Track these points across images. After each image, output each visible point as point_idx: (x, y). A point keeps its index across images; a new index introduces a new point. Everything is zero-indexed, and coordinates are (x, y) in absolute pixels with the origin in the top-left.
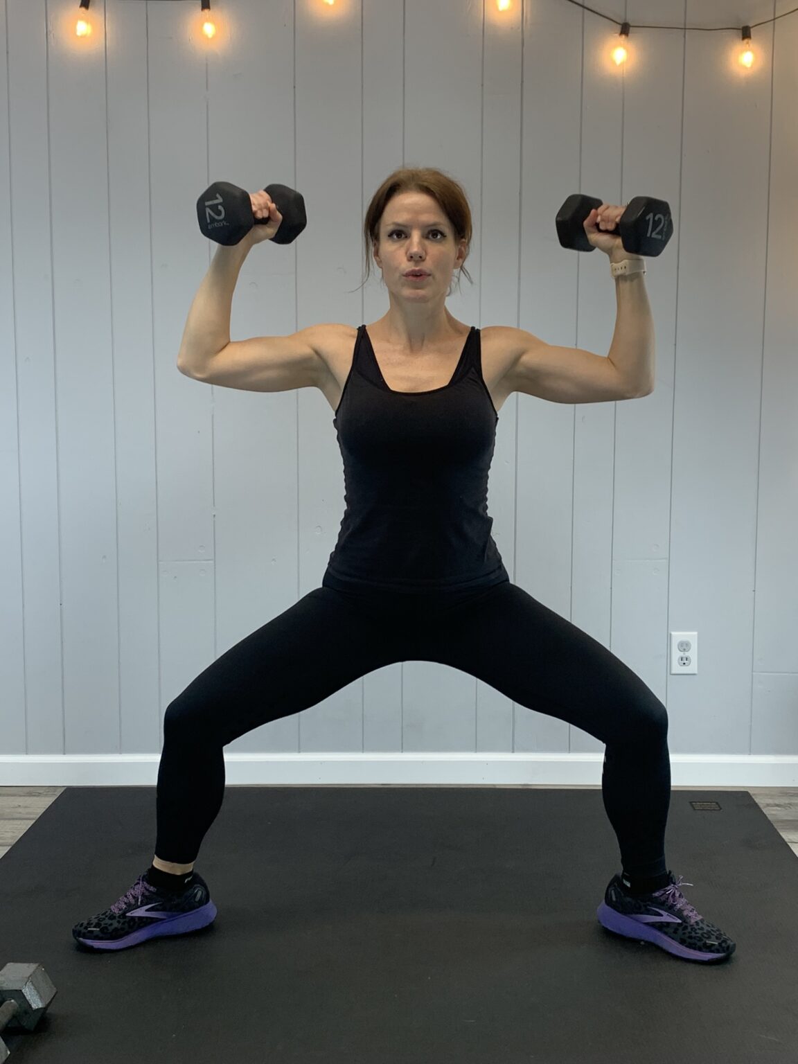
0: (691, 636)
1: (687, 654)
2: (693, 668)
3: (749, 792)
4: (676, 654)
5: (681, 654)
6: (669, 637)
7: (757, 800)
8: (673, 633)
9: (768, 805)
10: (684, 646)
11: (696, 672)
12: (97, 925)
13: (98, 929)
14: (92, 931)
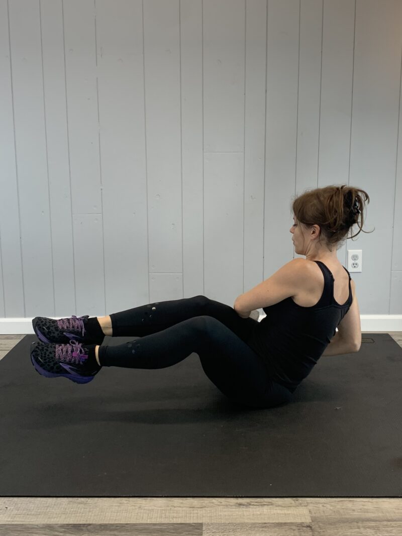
0: (359, 252)
1: (356, 262)
2: (359, 269)
3: (390, 334)
4: (351, 262)
5: (353, 262)
6: (347, 253)
7: (393, 338)
8: (349, 251)
9: (399, 340)
10: (355, 257)
11: (361, 271)
12: (48, 328)
13: (47, 331)
14: (44, 329)
